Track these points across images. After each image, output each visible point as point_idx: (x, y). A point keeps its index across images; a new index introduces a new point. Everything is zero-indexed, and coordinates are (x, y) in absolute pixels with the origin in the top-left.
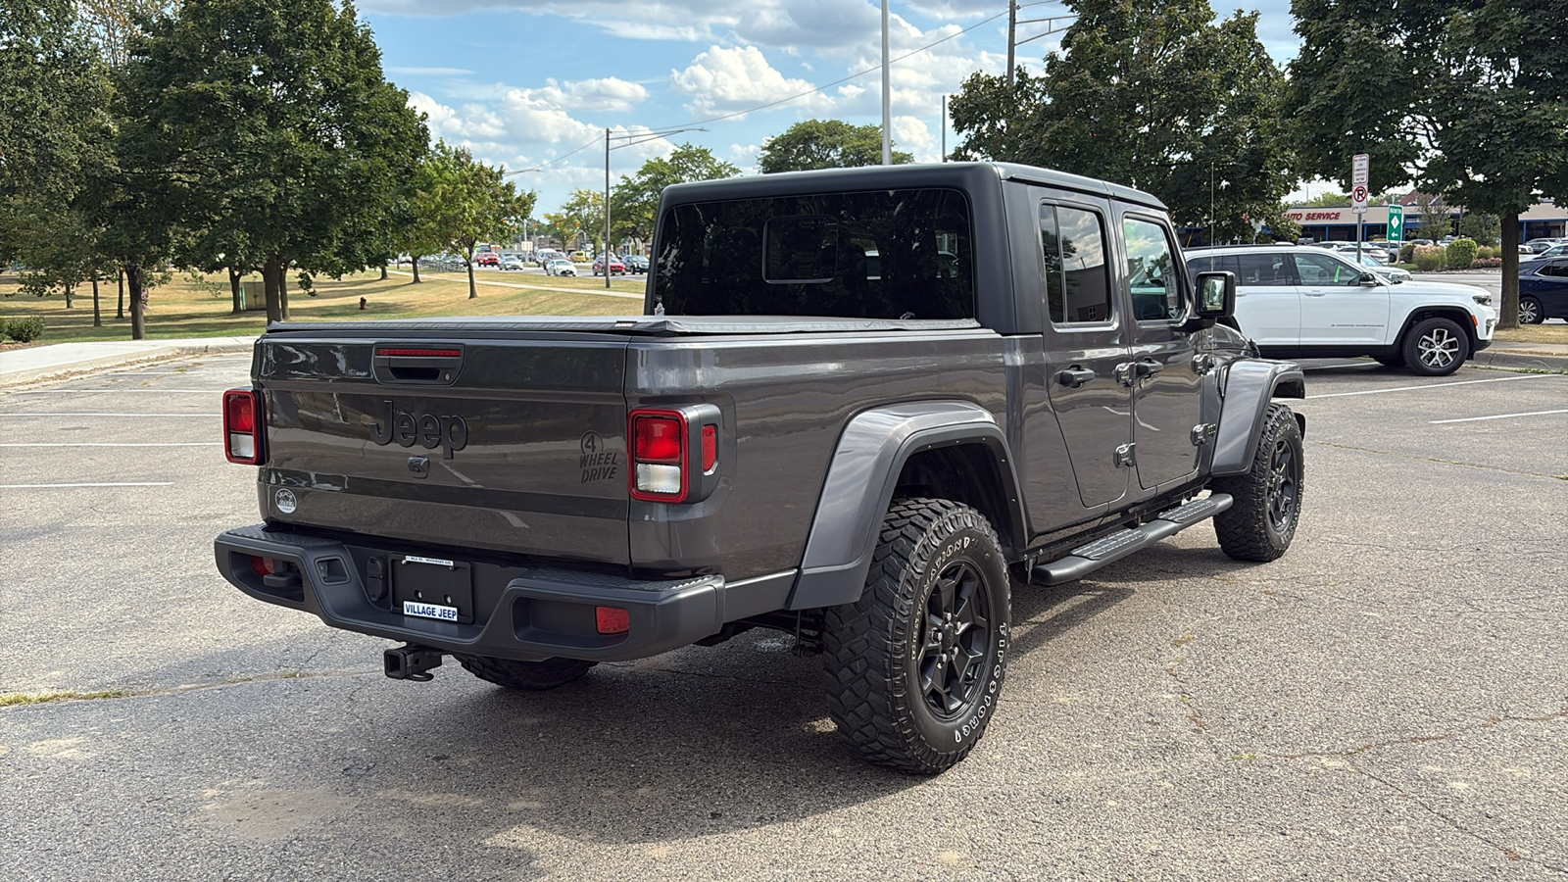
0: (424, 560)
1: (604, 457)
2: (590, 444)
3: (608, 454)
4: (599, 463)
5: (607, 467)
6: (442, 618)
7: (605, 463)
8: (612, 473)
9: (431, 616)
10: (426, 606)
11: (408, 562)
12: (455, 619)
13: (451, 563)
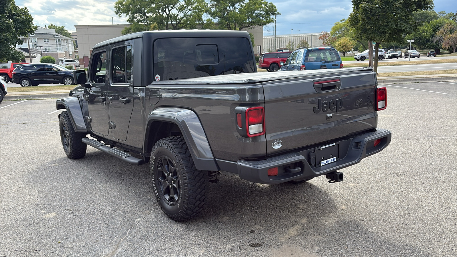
0: (327, 146)
6: (332, 162)
9: (329, 163)
10: (327, 160)
12: (335, 160)
13: (335, 144)
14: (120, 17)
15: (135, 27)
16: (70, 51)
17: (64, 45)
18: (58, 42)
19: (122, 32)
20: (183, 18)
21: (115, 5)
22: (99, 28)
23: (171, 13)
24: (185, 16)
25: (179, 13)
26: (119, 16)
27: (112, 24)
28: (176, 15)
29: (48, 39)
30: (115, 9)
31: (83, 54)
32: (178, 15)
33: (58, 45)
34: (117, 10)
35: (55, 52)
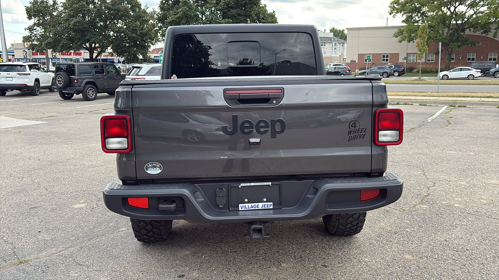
0: (253, 184)
1: (360, 130)
2: (354, 125)
3: (362, 129)
4: (357, 133)
5: (361, 134)
6: (263, 208)
7: (361, 132)
8: (364, 136)
9: (257, 208)
10: (253, 204)
11: (242, 186)
12: (272, 207)
13: (270, 183)
14: (395, 17)
15: (408, 29)
16: (345, 55)
17: (340, 48)
18: (334, 45)
19: (394, 34)
20: (472, 15)
21: (390, 5)
22: (372, 30)
23: (457, 10)
24: (475, 13)
25: (469, 9)
26: (393, 17)
27: (386, 26)
28: (463, 13)
29: (325, 43)
30: (389, 9)
31: (351, 58)
32: (466, 13)
33: (334, 49)
34: (391, 10)
35: (329, 56)
